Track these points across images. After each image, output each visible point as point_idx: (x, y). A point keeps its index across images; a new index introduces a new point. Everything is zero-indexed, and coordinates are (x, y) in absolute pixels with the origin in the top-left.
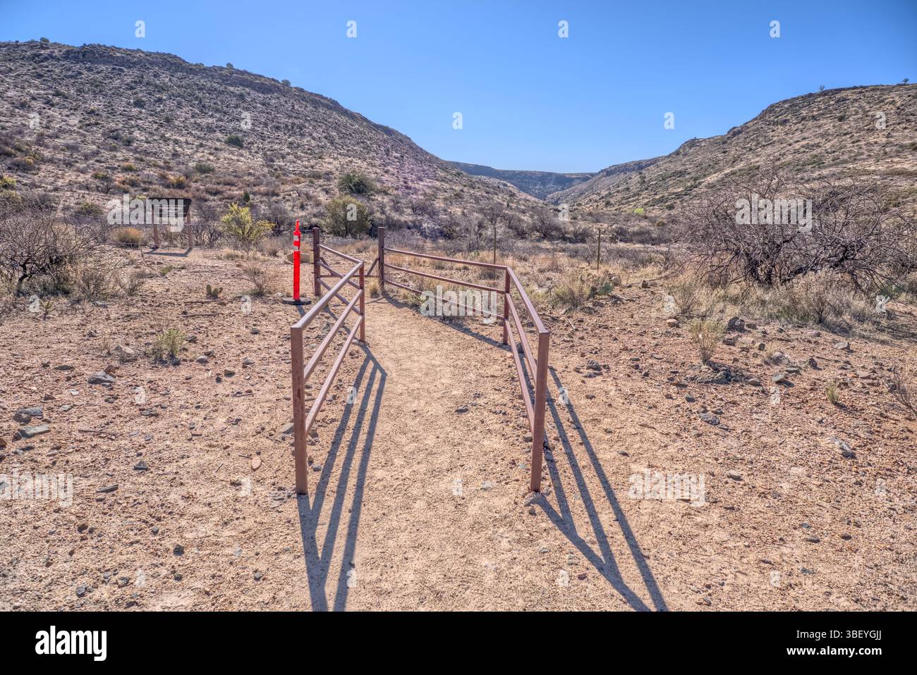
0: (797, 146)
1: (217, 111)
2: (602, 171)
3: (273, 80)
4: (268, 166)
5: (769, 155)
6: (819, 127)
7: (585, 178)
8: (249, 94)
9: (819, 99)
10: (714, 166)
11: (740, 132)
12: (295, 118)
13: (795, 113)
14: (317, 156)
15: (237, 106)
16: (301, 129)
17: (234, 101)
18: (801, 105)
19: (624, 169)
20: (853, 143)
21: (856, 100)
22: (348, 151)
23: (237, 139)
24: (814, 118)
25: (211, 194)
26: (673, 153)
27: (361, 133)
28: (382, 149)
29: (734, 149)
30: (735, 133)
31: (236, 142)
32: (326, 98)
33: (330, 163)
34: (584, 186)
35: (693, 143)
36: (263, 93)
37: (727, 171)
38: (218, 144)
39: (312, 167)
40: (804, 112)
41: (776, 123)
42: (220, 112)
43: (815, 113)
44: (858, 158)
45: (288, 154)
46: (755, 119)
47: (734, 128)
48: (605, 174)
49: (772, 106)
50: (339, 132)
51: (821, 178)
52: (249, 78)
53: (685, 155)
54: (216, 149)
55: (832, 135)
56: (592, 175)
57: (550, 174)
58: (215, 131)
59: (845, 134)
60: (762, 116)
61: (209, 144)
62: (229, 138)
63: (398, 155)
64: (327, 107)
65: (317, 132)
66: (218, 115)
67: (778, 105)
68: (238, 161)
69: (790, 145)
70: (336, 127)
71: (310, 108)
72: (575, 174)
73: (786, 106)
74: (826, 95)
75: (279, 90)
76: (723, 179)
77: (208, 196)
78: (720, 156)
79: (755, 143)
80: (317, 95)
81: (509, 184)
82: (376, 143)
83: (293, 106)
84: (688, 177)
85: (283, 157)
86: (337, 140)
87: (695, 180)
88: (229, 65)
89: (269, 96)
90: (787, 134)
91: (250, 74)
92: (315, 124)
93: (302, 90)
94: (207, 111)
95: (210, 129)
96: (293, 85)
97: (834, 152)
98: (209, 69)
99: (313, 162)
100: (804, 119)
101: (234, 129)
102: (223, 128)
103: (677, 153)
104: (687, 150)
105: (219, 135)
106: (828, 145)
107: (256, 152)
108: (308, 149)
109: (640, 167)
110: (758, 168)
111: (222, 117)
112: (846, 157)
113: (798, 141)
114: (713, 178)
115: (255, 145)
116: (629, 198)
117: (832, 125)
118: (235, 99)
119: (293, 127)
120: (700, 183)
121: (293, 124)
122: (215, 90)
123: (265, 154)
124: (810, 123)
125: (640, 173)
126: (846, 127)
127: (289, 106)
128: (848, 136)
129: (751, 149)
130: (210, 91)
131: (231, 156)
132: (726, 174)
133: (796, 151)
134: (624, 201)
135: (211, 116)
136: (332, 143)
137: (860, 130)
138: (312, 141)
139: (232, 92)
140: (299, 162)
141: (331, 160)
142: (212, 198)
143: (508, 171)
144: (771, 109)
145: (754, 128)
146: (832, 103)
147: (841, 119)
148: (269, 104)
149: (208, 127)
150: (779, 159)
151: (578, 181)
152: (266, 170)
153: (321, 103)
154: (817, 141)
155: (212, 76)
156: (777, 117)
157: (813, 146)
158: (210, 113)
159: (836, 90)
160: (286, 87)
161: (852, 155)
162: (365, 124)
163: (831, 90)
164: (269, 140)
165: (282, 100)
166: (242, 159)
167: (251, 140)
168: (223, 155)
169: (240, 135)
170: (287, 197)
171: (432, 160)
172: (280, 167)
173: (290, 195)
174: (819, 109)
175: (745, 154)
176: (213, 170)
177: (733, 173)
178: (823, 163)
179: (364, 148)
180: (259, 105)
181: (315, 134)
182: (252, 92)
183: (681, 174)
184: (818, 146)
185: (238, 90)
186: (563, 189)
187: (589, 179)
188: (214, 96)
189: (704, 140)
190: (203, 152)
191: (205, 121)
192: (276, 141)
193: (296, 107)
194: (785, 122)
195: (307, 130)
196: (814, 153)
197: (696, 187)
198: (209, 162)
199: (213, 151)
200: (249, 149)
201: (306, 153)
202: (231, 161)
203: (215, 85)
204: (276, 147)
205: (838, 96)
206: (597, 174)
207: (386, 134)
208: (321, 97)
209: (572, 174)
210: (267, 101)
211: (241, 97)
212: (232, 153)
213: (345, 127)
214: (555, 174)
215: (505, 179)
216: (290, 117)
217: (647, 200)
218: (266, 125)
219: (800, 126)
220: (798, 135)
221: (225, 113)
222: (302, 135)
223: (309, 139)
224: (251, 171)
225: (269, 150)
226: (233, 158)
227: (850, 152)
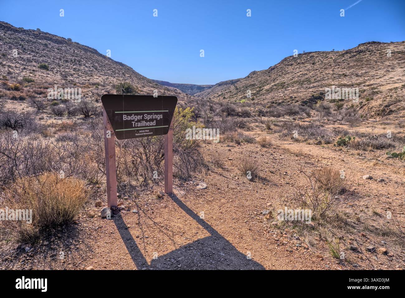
0: (298, 74)
1: (32, 51)
2: (217, 84)
3: (63, 38)
4: (64, 80)
5: (288, 78)
6: (305, 67)
7: (209, 87)
8: (50, 44)
9: (303, 56)
10: (266, 82)
11: (274, 69)
12: (76, 56)
13: (295, 61)
14: (90, 75)
15: (44, 50)
16: (79, 62)
17: (42, 47)
18: (297, 58)
19: (226, 83)
20: (320, 73)
21: (317, 57)
22: (105, 73)
23: (45, 65)
24: (303, 63)
25: (38, 93)
26: (247, 77)
27: (109, 65)
28: (121, 72)
29: (273, 75)
30: (272, 69)
31: (44, 67)
32: (91, 48)
33: (97, 79)
34: (210, 90)
35: (254, 73)
36: (57, 44)
37: (273, 84)
38: (34, 68)
39: (88, 80)
40: (299, 61)
41: (288, 65)
42: (34, 52)
43: (303, 61)
44: (324, 79)
45: (74, 74)
46: (279, 63)
47: (271, 67)
48: (218, 85)
49: (286, 58)
50: (99, 64)
51: (314, 87)
52: (50, 36)
53: (252, 78)
54: (33, 71)
55: (311, 70)
56: (213, 86)
57: (195, 85)
58: (32, 62)
59: (316, 70)
60: (282, 62)
61: (29, 68)
62: (41, 65)
63: (129, 76)
64: (92, 52)
65: (88, 64)
66: (33, 54)
67: (288, 58)
68: (47, 77)
69: (296, 74)
70: (97, 61)
71: (83, 52)
72: (205, 85)
73: (291, 58)
74: (306, 54)
75: (66, 43)
76: (271, 88)
77: (36, 95)
78: (268, 78)
79: (281, 73)
80: (86, 46)
81: (178, 90)
82: (117, 70)
83: (74, 51)
84: (256, 86)
85: (72, 75)
86: (98, 68)
87: (260, 88)
88: (38, 29)
89: (61, 45)
90: (293, 69)
91: (50, 34)
92: (86, 60)
93: (78, 44)
94: (27, 51)
95: (29, 60)
96: (73, 41)
97: (314, 77)
98: (27, 31)
99: (88, 78)
100: (299, 63)
101: (43, 61)
102: (36, 60)
103: (248, 77)
104: (252, 75)
105: (35, 64)
106: (311, 74)
107: (56, 73)
108: (84, 72)
109: (233, 82)
110: (285, 83)
111: (36, 55)
112: (319, 79)
113: (298, 72)
114: (267, 87)
115: (55, 69)
116: (233, 95)
117: (310, 66)
118: (42, 46)
119: (75, 61)
120: (262, 89)
121: (75, 60)
122: (31, 41)
123: (61, 74)
124: (302, 65)
125: (234, 85)
126: (316, 67)
127: (72, 51)
128: (318, 71)
129: (280, 75)
130: (28, 41)
131: (42, 74)
132: (272, 86)
133: (299, 76)
134: (231, 97)
135: (29, 54)
136: (96, 69)
137: (321, 68)
138: (86, 68)
139: (40, 43)
140: (81, 78)
141: (97, 77)
142: (38, 96)
143: (176, 84)
144: (285, 59)
145: (280, 67)
146: (309, 57)
147: (313, 64)
148: (61, 50)
149: (28, 59)
150: (292, 80)
151: (206, 88)
152: (64, 81)
153: (88, 50)
154: (306, 72)
155: (29, 34)
156: (288, 63)
157: (305, 74)
158: (29, 53)
159: (309, 52)
160: (70, 42)
161: (321, 78)
162: (110, 61)
163: (308, 53)
164: (63, 67)
165: (68, 48)
166: (49, 76)
167: (53, 66)
168: (38, 74)
169: (46, 64)
170: (86, 95)
171: (144, 78)
172: (71, 80)
173: (88, 94)
174: (304, 60)
175: (278, 77)
176: (33, 81)
177: (275, 85)
178: (311, 81)
179: (112, 72)
180: (56, 50)
181: (87, 65)
182: (52, 43)
183: (253, 85)
184: (306, 74)
185: (44, 42)
186: (200, 92)
187: (212, 87)
188: (30, 44)
189: (259, 72)
190: (26, 72)
191: (25, 57)
192: (66, 67)
193: (76, 52)
194: (292, 65)
195: (83, 63)
196: (306, 77)
197: (261, 91)
198: (30, 77)
199: (32, 71)
200: (52, 71)
201: (83, 74)
202: (43, 77)
203: (30, 38)
204: (67, 70)
205: (311, 55)
206: (214, 85)
207: (121, 66)
208: (88, 47)
209: (204, 85)
210: (60, 48)
211: (46, 45)
212: (43, 73)
213: (102, 62)
214: (197, 85)
215: (175, 87)
216: (73, 56)
217: (241, 96)
218: (60, 59)
219: (298, 66)
220: (298, 70)
221: (37, 53)
222: (80, 65)
223: (84, 67)
224: (55, 82)
225: (63, 72)
226: (44, 75)
227: (320, 77)
